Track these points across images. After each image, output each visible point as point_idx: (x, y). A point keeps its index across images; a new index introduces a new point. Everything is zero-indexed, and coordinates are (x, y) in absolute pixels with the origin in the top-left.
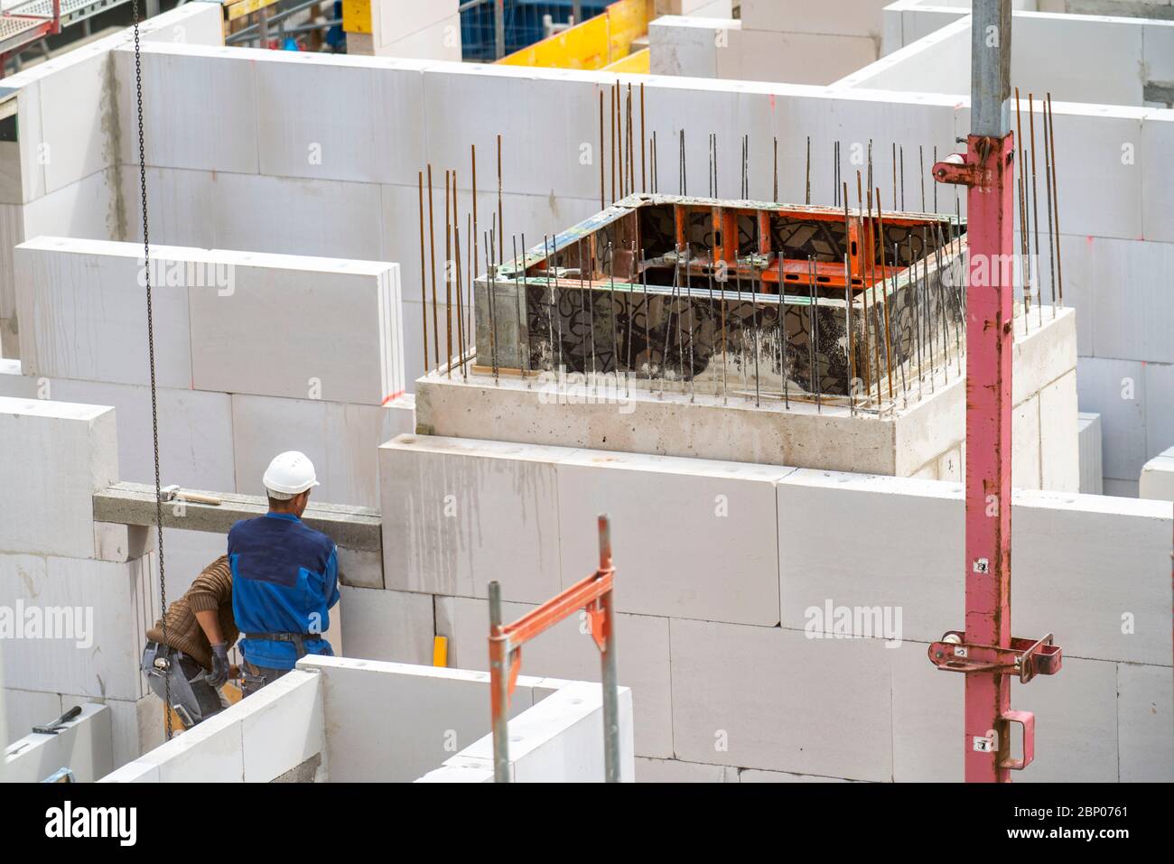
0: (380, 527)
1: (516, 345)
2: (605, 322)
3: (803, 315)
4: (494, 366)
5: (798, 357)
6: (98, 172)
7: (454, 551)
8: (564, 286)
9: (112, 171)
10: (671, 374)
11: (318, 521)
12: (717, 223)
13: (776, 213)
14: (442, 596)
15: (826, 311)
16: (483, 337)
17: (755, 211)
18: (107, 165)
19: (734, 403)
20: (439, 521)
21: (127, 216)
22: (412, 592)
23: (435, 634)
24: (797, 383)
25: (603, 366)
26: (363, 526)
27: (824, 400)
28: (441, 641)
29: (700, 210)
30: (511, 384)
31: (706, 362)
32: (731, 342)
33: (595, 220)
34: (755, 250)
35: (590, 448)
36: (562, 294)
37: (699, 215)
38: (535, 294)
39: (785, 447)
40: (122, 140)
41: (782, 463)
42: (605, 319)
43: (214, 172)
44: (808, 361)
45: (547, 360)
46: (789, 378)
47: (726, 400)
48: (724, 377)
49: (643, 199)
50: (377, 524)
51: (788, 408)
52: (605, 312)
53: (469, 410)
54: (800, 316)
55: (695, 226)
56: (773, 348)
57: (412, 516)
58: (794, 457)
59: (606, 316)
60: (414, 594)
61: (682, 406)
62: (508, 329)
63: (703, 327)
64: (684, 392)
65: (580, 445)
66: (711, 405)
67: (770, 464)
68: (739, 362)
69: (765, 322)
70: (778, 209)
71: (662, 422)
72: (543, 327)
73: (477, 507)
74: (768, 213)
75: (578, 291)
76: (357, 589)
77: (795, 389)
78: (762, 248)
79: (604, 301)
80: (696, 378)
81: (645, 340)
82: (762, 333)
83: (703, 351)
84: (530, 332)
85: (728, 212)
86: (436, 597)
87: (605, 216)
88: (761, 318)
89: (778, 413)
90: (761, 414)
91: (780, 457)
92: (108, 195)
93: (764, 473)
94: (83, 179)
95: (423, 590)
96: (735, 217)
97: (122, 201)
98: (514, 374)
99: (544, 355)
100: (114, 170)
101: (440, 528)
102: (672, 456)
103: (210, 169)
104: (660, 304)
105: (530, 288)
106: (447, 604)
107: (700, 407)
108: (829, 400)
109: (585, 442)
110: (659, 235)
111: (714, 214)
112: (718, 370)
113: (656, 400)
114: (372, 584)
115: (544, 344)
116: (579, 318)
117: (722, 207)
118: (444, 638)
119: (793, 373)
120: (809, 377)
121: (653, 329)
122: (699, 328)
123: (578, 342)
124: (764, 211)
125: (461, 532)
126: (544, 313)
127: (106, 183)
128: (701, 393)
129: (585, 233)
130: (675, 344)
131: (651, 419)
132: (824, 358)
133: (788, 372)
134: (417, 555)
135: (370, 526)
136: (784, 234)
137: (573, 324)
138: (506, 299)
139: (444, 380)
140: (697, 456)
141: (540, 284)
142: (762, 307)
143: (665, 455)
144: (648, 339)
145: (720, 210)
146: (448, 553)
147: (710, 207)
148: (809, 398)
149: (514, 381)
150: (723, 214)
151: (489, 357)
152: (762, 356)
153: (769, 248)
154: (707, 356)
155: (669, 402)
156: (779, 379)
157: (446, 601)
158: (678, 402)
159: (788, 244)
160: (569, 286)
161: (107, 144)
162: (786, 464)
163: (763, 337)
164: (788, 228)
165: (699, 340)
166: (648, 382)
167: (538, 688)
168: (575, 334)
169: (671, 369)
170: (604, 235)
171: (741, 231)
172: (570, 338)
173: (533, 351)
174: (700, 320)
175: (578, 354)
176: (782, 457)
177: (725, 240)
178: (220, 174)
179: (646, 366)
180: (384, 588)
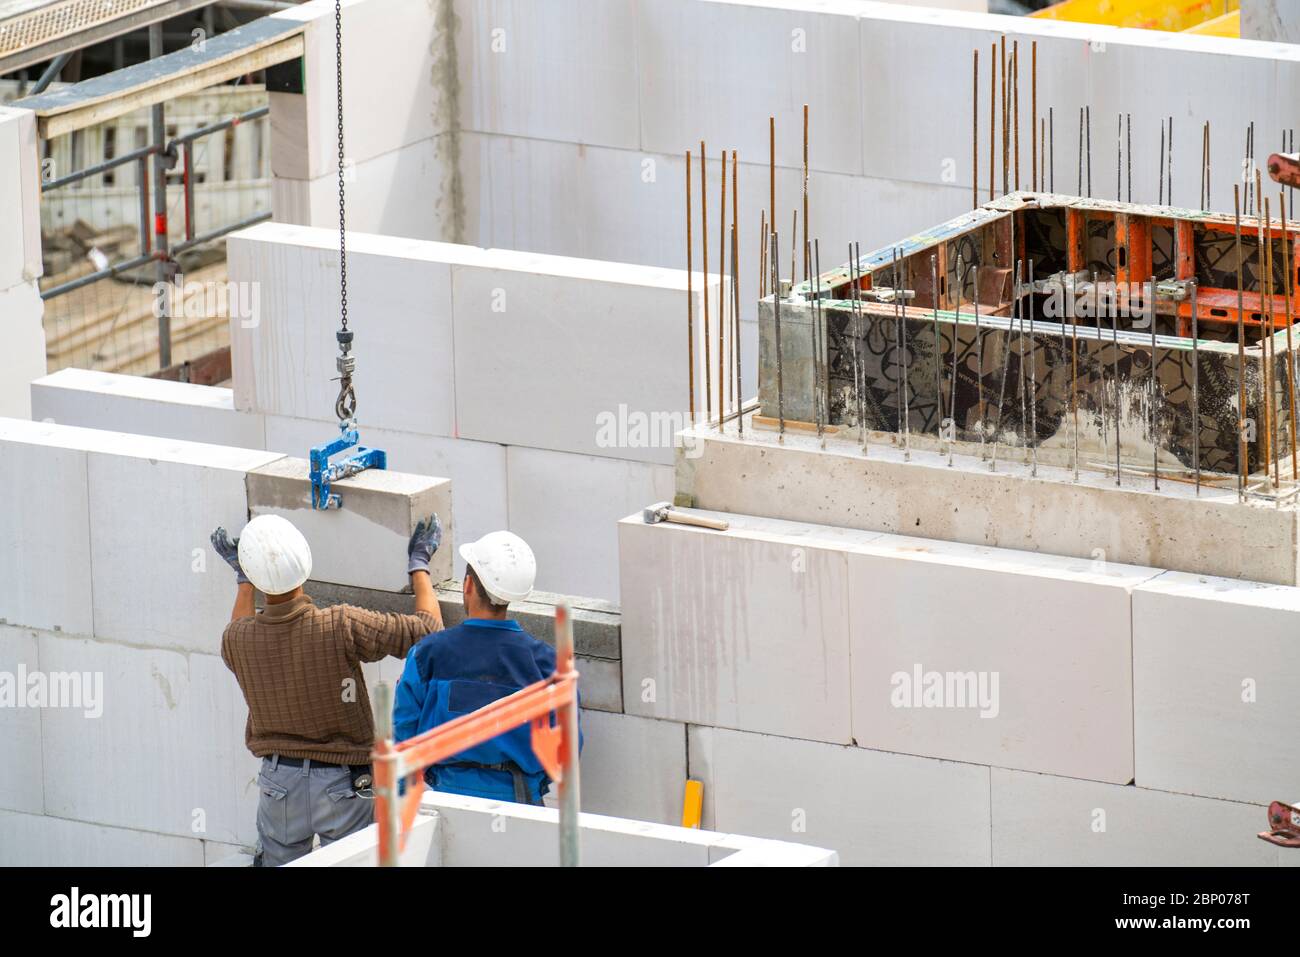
0: (619, 627)
1: (812, 392)
2: (928, 364)
3: (1185, 363)
4: (780, 416)
5: (1177, 419)
6: (425, 139)
7: (713, 665)
8: (875, 312)
9: (445, 140)
10: (1011, 436)
11: (540, 617)
12: (1122, 235)
13: (1201, 224)
14: (697, 725)
15: (1215, 359)
16: (769, 378)
17: (1171, 221)
18: (439, 130)
19: (1087, 479)
20: (695, 626)
21: (466, 202)
22: (659, 719)
23: (688, 777)
24: (1176, 455)
25: (923, 423)
26: (597, 626)
27: (1209, 479)
28: (694, 787)
29: (1102, 218)
30: (802, 442)
31: (1057, 423)
32: (1090, 397)
33: (951, 226)
34: (1171, 274)
35: (899, 533)
36: (873, 324)
37: (1099, 224)
38: (838, 321)
39: (1152, 541)
40: (462, 99)
41: (1148, 562)
42: (928, 360)
43: (581, 145)
44: (1190, 426)
45: (850, 412)
46: (1165, 448)
47: (1077, 474)
48: (1079, 443)
49: (1025, 200)
50: (616, 624)
51: (1157, 488)
52: (928, 350)
53: (744, 476)
54: (1180, 364)
55: (1094, 238)
56: (1144, 406)
57: (660, 616)
58: (1163, 555)
59: (928, 355)
60: (662, 722)
61: (1019, 480)
62: (802, 367)
63: (1053, 375)
64: (1026, 462)
65: (886, 529)
66: (1057, 481)
67: (1131, 563)
68: (1100, 424)
69: (1135, 371)
70: (1203, 219)
71: (993, 500)
72: (848, 368)
73: (744, 608)
74: (1189, 224)
75: (892, 319)
76: (587, 711)
77: (1172, 463)
78: (1180, 271)
79: (925, 335)
80: (1045, 443)
81: (977, 389)
82: (1130, 385)
83: (1053, 407)
84: (830, 373)
85: (1137, 220)
86: (690, 727)
87: (966, 221)
88: (1129, 364)
89: (1143, 495)
90: (1122, 494)
91: (1146, 554)
92: (440, 171)
93: (1120, 575)
94: (403, 147)
95: (673, 717)
96: (1148, 228)
97: (460, 181)
98: (808, 429)
99: (847, 405)
100: (449, 138)
101: (695, 635)
102: (1005, 548)
103: (576, 141)
104: (998, 341)
105: (831, 313)
106: (703, 737)
107: (1042, 482)
108: (1215, 479)
109: (894, 525)
110: (1049, 249)
111: (1118, 223)
112: (1071, 433)
113: (987, 472)
114: (607, 706)
115: (847, 390)
116: (894, 357)
117: (1128, 214)
118: (699, 782)
119: (1171, 441)
120: (1191, 447)
121: (990, 374)
122: (1049, 376)
123: (892, 390)
124: (1185, 222)
125: (723, 641)
126: (848, 349)
127: (436, 156)
128: (1049, 464)
129: (931, 242)
130: (1018, 397)
131: (978, 497)
132: (1210, 422)
133: (1164, 440)
134: (666, 669)
135: (607, 627)
136: (1212, 254)
137: (886, 364)
138: (800, 327)
139: (714, 435)
140: (1037, 549)
141: (844, 309)
142: (1132, 350)
143: (996, 545)
144: (981, 388)
145: (1125, 218)
146: (706, 667)
147: (1112, 214)
148: (1190, 476)
149: (808, 438)
150: (1129, 224)
151: (775, 405)
152: (1130, 416)
153: (1191, 271)
154: (1060, 414)
155: (1004, 474)
156: (1149, 448)
157: (703, 733)
158: (1014, 475)
159: (1216, 267)
160: (881, 313)
161: (440, 101)
162: (1153, 564)
163: (1132, 391)
164: (1218, 245)
165: (1049, 392)
166: (981, 447)
167: (715, 847)
168: (888, 378)
169: (1012, 430)
170: (967, 246)
171: (1156, 248)
172: (882, 383)
173: (834, 400)
174: (1050, 365)
175: (892, 405)
176: (1148, 554)
177: (1132, 259)
178: (588, 149)
179: (979, 425)
180: (623, 712)
